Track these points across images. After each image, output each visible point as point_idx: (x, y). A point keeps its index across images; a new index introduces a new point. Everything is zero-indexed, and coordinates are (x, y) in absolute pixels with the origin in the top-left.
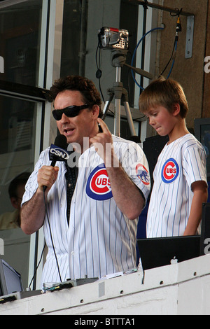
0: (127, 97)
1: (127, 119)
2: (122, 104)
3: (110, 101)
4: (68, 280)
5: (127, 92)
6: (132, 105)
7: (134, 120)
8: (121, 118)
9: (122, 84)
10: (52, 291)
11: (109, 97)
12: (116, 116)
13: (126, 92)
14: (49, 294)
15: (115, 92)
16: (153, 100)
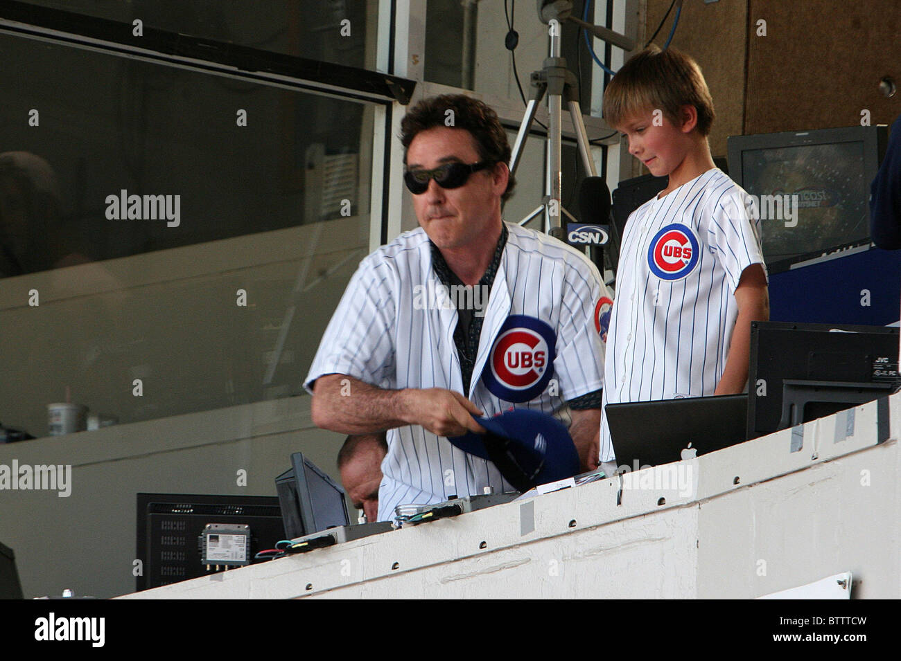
0: (575, 90)
1: (575, 141)
2: (566, 107)
3: (538, 99)
4: (451, 498)
5: (576, 80)
6: (586, 109)
7: (591, 143)
8: (563, 138)
9: (563, 63)
10: (416, 523)
11: (535, 91)
12: (551, 133)
13: (573, 79)
14: (408, 530)
15: (549, 81)
16: (636, 99)
